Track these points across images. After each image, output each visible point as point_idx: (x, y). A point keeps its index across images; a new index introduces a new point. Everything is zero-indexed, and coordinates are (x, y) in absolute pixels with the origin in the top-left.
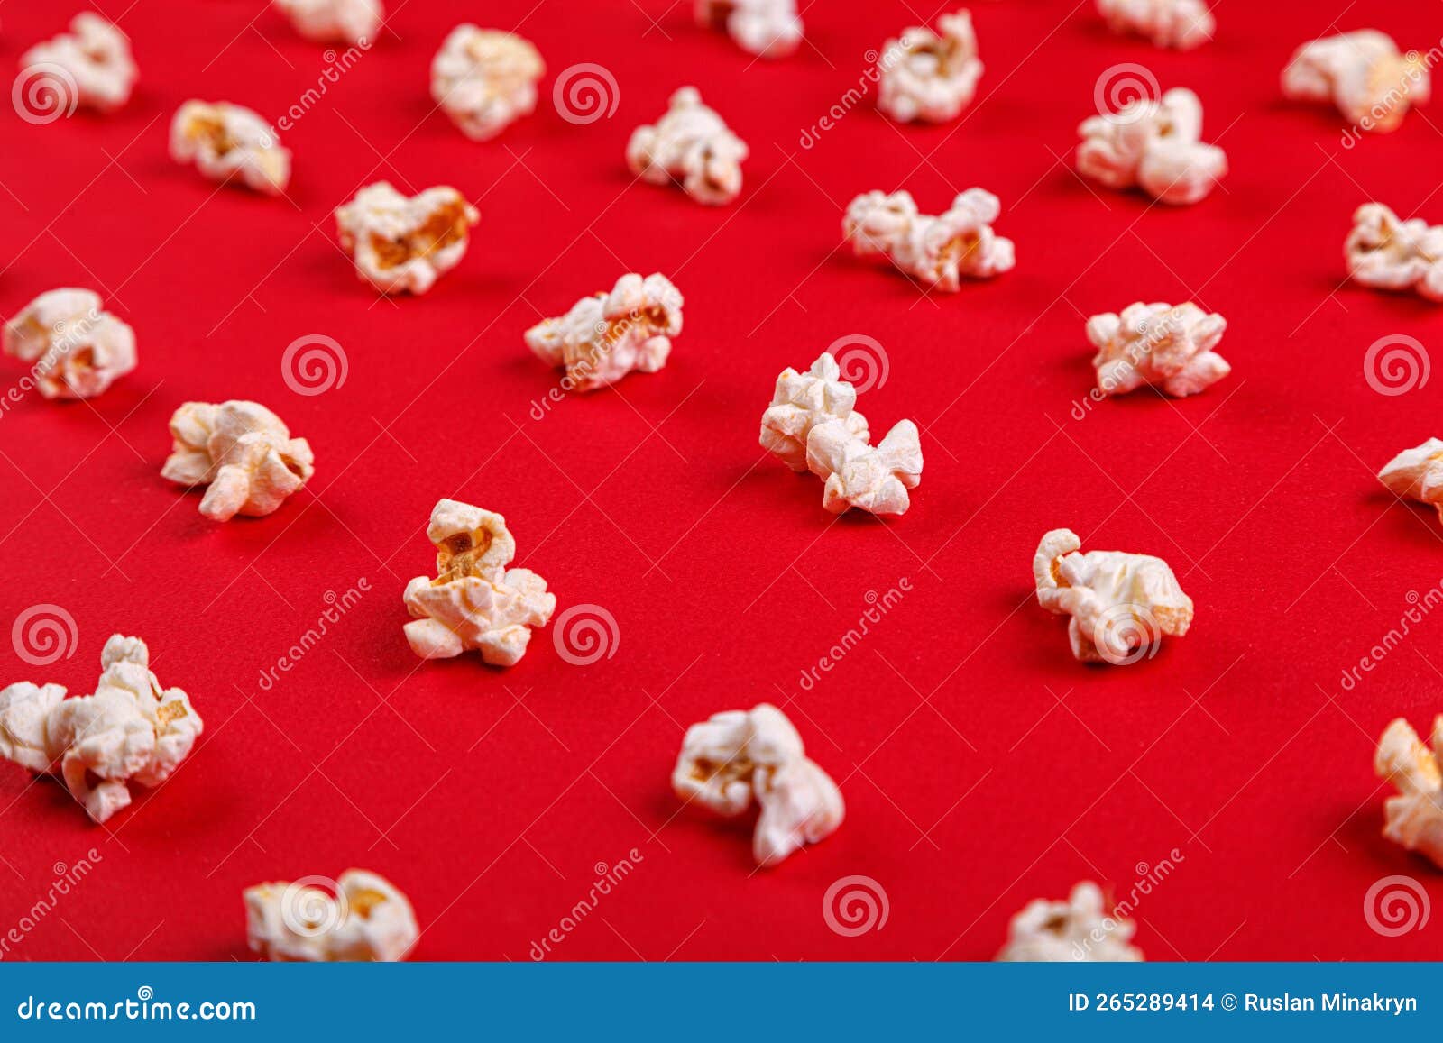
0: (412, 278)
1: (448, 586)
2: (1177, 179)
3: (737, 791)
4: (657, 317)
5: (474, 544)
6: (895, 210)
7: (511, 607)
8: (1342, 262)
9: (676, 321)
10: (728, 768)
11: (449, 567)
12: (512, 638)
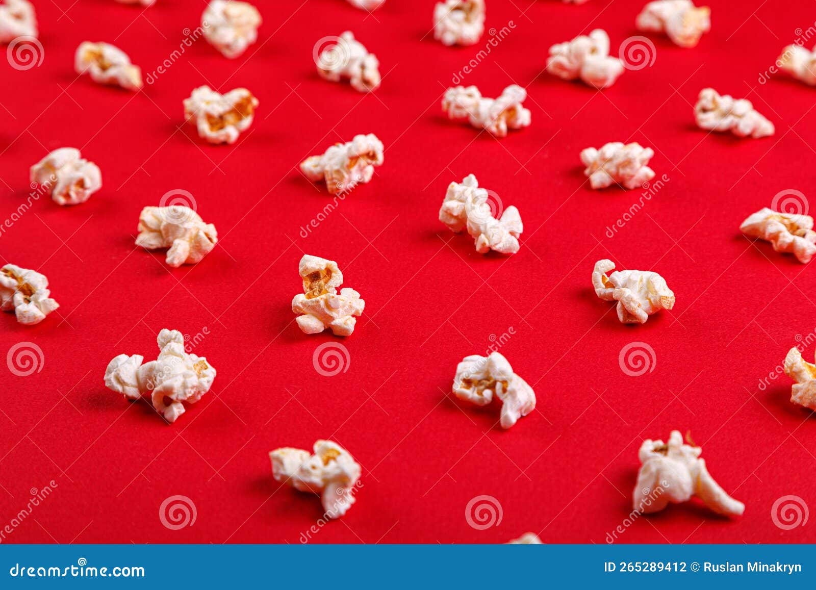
0: (228, 136)
1: (318, 298)
2: (601, 75)
3: (487, 394)
4: (371, 156)
5: (322, 276)
6: (470, 96)
7: (347, 307)
8: (693, 118)
9: (380, 158)
10: (479, 383)
11: (311, 288)
12: (349, 322)
